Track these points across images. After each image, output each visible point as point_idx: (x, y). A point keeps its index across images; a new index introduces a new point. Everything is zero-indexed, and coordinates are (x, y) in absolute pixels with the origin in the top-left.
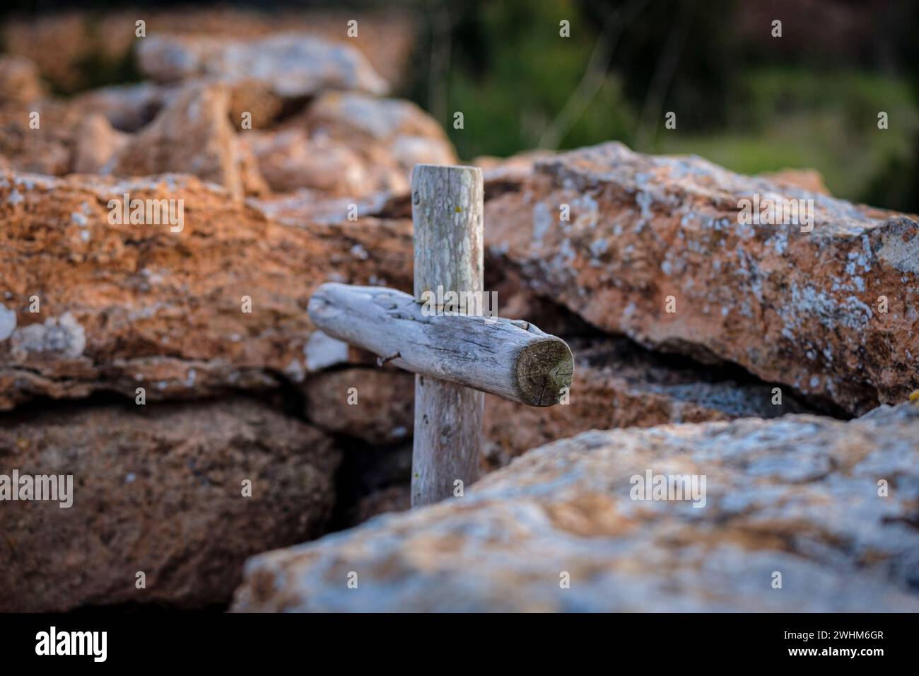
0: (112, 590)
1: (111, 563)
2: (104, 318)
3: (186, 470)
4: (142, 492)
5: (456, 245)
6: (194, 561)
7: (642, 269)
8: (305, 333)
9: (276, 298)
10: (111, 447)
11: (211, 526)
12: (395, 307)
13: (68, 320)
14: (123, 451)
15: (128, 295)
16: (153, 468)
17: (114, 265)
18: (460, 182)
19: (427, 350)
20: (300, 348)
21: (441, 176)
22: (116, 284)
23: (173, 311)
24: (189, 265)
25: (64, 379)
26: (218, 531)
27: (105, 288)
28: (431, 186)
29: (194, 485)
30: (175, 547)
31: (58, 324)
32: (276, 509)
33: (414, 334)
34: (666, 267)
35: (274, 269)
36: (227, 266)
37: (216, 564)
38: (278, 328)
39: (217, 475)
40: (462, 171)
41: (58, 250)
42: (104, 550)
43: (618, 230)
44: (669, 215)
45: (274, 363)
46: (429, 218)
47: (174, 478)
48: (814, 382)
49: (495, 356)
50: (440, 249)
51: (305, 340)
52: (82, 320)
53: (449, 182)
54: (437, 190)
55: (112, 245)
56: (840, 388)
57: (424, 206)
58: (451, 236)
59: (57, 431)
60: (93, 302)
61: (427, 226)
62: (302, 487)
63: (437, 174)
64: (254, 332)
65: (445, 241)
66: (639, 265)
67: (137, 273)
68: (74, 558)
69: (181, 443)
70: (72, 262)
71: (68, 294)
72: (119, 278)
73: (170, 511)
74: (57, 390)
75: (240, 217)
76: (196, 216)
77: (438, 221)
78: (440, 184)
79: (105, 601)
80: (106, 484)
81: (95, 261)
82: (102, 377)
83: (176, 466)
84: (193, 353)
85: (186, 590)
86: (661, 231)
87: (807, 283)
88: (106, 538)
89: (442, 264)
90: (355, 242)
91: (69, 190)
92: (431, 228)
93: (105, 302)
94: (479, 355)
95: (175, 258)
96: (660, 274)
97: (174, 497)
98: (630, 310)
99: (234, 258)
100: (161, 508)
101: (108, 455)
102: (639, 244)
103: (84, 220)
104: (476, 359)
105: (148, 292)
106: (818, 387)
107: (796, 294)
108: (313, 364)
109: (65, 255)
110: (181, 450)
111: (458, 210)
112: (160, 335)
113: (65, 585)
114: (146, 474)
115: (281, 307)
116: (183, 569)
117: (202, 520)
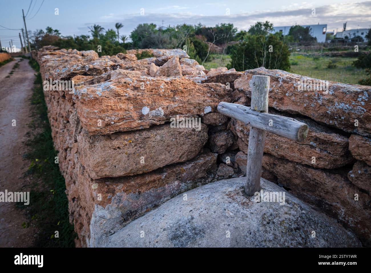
0: (171, 162)
1: (170, 157)
2: (167, 108)
3: (184, 137)
4: (176, 142)
5: (265, 96)
6: (185, 154)
7: (280, 95)
8: (204, 107)
9: (199, 101)
10: (170, 134)
11: (188, 147)
12: (246, 110)
13: (160, 109)
14: (172, 135)
15: (172, 102)
16: (178, 137)
17: (169, 96)
18: (266, 80)
19: (260, 123)
20: (203, 110)
21: (262, 79)
22: (169, 100)
23: (181, 105)
24: (183, 95)
25: (159, 121)
26: (190, 148)
27: (167, 101)
28: (259, 81)
29: (185, 140)
30: (182, 152)
31: (158, 110)
32: (200, 142)
33: (255, 119)
34: (287, 94)
35: (198, 94)
36: (190, 94)
37: (189, 154)
38: (199, 106)
39: (189, 137)
40: (267, 77)
41: (157, 94)
42: (169, 154)
43: (274, 86)
44: (288, 83)
45: (198, 113)
46: (258, 90)
47: (182, 139)
48: (331, 122)
49: (289, 129)
50: (261, 97)
51: (204, 108)
52: (163, 108)
53: (264, 80)
54: (261, 82)
55: (168, 92)
56: (339, 124)
57: (257, 86)
58: (264, 94)
59: (159, 132)
60: (165, 104)
61: (257, 91)
62: (204, 137)
63: (261, 78)
64: (195, 107)
65: (262, 95)
66: (279, 94)
67: (173, 98)
68: (163, 157)
69: (183, 132)
70: (160, 96)
71: (160, 103)
72: (170, 99)
73: (181, 145)
74: (158, 123)
75: (192, 84)
76: (184, 84)
77: (261, 90)
78: (262, 81)
79: (169, 164)
80: (169, 142)
81: (165, 95)
82: (167, 119)
83: (182, 136)
84: (184, 113)
85: (184, 159)
86: (286, 86)
87: (341, 102)
88: (169, 152)
89: (261, 101)
90: (212, 88)
91: (159, 80)
92: (259, 92)
93: (167, 104)
94: (282, 128)
95: (180, 94)
96: (285, 96)
97: (182, 142)
98: (275, 103)
99: (191, 93)
100: (179, 145)
101: (169, 136)
102: (280, 89)
103: (163, 87)
104: (280, 128)
105: (175, 101)
106: (332, 123)
107: (336, 104)
108: (205, 113)
109: (159, 95)
110: (183, 133)
111: (266, 87)
112: (178, 110)
113: (162, 162)
114: (177, 139)
115: (200, 102)
116: (183, 156)
117: (187, 146)
